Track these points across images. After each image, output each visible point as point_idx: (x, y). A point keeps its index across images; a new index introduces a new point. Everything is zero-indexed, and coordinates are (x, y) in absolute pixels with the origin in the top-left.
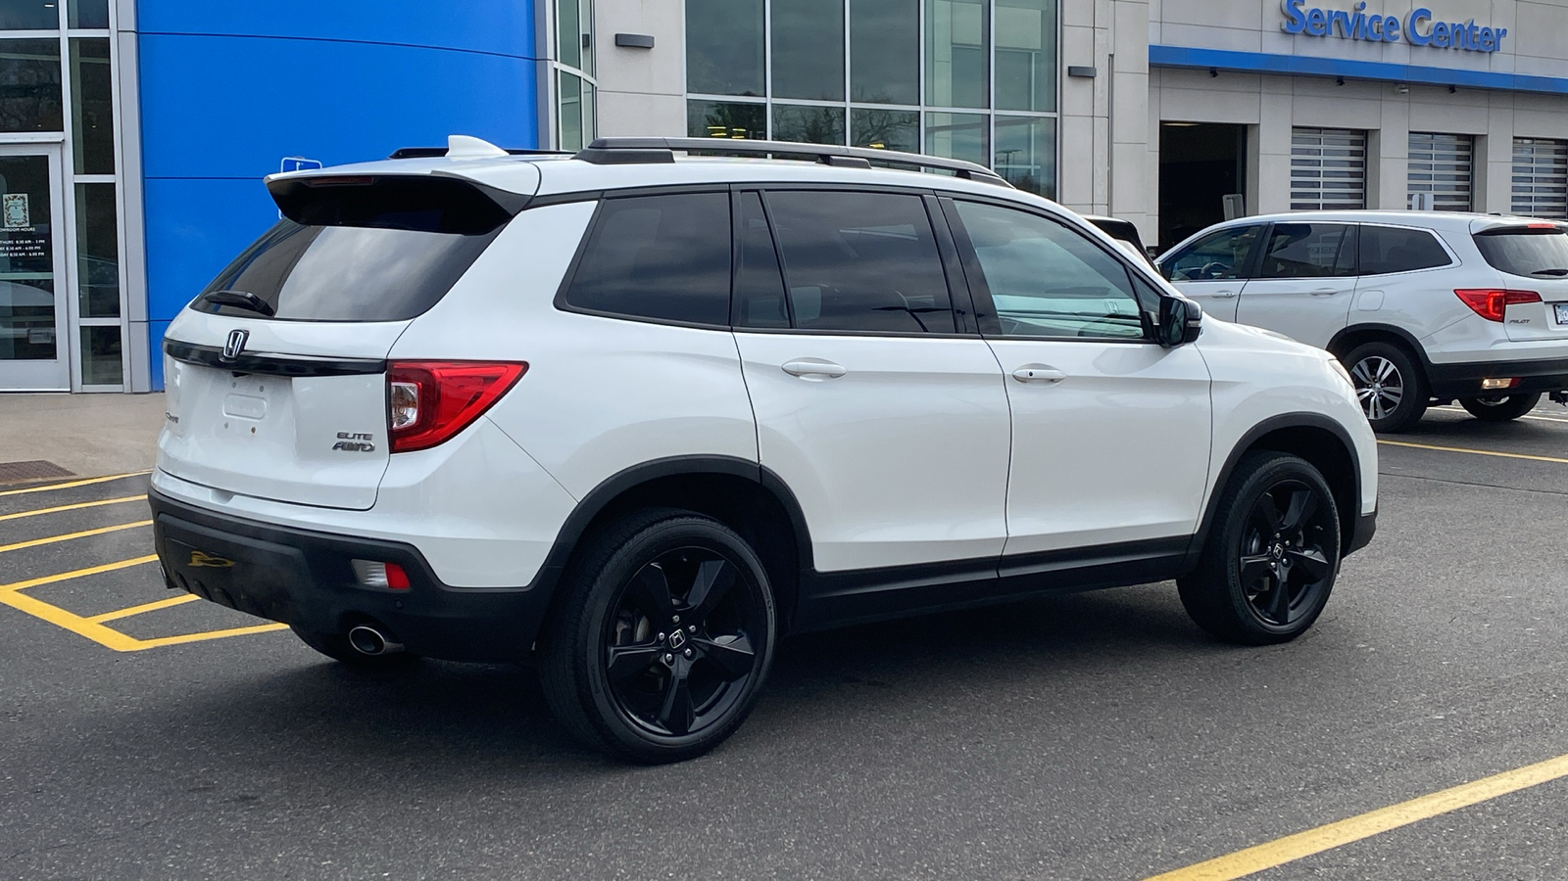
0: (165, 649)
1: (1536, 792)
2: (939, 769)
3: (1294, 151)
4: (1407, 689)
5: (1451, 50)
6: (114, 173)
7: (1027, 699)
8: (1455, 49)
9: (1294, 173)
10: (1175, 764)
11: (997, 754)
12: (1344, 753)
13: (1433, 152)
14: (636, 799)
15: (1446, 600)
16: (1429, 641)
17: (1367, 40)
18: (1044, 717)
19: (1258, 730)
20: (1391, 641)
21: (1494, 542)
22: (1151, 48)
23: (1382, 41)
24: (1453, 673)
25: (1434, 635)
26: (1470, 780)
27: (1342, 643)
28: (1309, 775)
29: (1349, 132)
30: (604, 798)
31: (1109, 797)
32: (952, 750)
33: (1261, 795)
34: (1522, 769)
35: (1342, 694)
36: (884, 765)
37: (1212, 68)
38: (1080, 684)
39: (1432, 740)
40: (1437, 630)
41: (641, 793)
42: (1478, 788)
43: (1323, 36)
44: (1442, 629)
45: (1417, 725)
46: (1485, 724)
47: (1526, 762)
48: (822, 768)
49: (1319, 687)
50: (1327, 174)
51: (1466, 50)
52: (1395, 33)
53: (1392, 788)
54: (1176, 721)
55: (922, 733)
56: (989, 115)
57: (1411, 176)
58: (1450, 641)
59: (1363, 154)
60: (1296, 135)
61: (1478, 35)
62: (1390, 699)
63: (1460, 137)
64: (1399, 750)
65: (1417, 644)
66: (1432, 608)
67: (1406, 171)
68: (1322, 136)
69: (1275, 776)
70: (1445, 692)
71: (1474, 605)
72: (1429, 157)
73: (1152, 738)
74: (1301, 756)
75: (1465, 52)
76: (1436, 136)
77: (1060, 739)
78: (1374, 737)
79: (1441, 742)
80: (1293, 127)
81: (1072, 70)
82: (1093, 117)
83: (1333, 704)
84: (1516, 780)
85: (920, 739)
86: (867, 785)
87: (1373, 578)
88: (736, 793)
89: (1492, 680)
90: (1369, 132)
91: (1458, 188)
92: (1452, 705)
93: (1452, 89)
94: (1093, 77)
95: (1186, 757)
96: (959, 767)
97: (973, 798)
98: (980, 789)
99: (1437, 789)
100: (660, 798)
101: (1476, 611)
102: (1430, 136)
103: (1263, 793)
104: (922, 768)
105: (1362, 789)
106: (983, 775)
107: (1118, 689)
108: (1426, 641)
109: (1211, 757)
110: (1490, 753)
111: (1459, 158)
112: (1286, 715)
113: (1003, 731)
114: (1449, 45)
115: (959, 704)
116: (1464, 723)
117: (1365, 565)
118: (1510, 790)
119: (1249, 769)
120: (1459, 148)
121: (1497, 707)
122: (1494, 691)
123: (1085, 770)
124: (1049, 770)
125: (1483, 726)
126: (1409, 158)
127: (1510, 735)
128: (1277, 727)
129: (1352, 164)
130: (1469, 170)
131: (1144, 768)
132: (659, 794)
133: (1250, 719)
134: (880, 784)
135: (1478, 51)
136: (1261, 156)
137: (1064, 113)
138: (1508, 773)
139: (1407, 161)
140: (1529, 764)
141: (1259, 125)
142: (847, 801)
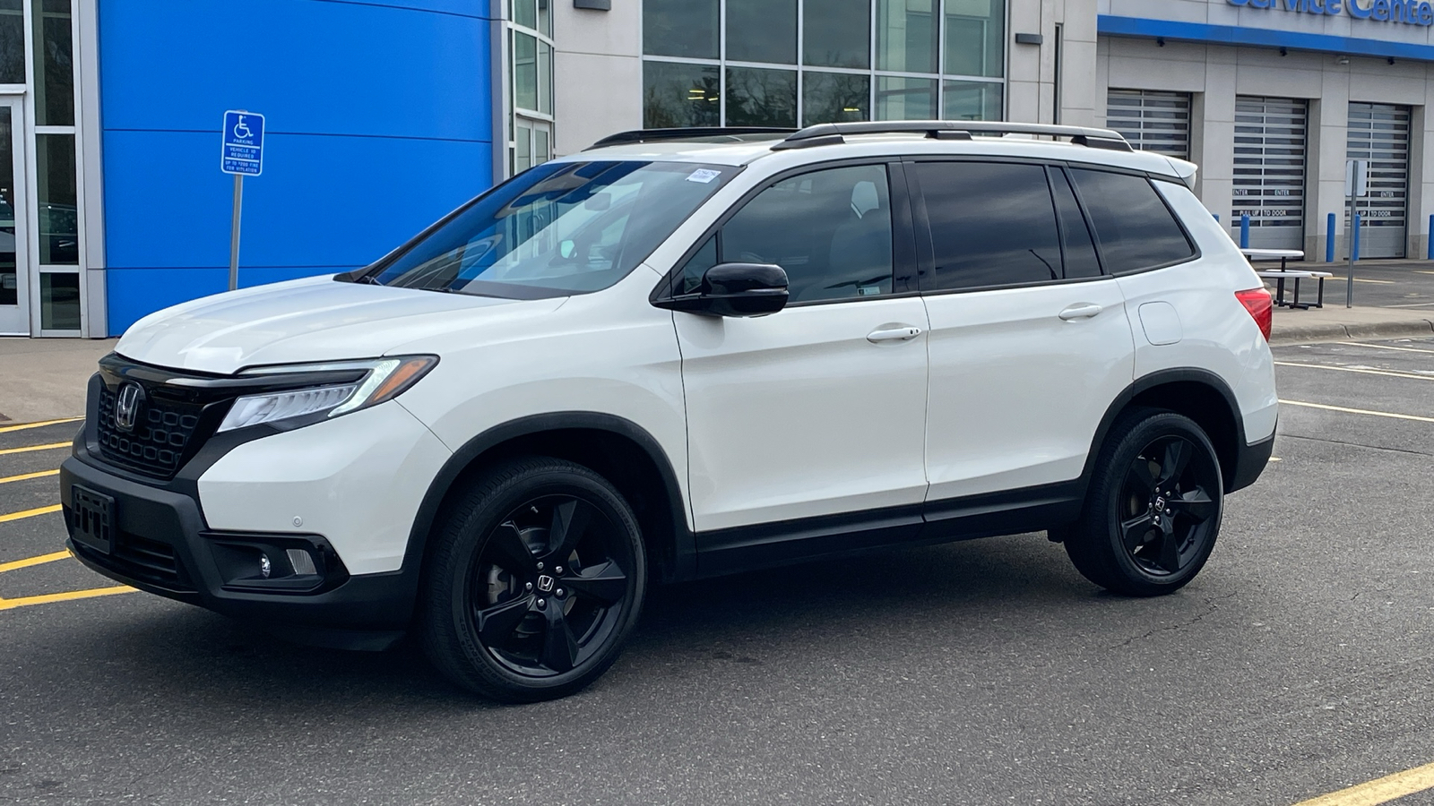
0: (26, 609)
1: (1424, 799)
2: (791, 762)
3: (1237, 118)
4: (1299, 674)
5: (1390, 24)
6: (74, 125)
7: (900, 680)
8: (1395, 23)
9: (1237, 140)
10: (1043, 758)
11: (857, 744)
12: (1224, 749)
13: (1372, 121)
14: (461, 793)
15: (1350, 575)
16: (1328, 620)
17: (1309, 13)
18: (914, 701)
19: (1137, 720)
20: (1288, 620)
21: (1406, 512)
22: (1101, 18)
23: (1325, 14)
24: (1349, 657)
25: (1335, 613)
26: (1355, 783)
27: (1238, 621)
28: (1183, 774)
29: (1291, 101)
30: (427, 791)
31: (967, 797)
32: (810, 738)
33: (1129, 798)
34: (1412, 770)
35: (1231, 679)
36: (734, 756)
37: (1158, 37)
38: (958, 664)
39: (1320, 734)
40: (1338, 607)
41: (468, 786)
42: (1362, 792)
43: (1267, 9)
44: (1343, 606)
45: (1305, 716)
46: (1377, 716)
47: (1417, 761)
48: (667, 759)
49: (1207, 671)
50: (1269, 141)
51: (1405, 23)
52: (1337, 6)
53: (1271, 792)
54: (1053, 708)
55: (782, 719)
56: (938, 80)
57: (1349, 144)
58: (1349, 620)
59: (1305, 122)
60: (1239, 103)
61: (1416, 10)
62: (1280, 686)
63: (1398, 107)
64: (1283, 745)
65: (1315, 623)
66: (1336, 584)
67: (1345, 139)
68: (1265, 104)
69: (1148, 775)
70: (1339, 678)
71: (1378, 580)
72: (1368, 125)
73: (1024, 728)
74: (1179, 752)
75: (1404, 26)
76: (1374, 106)
77: (927, 728)
78: (1257, 730)
79: (1328, 737)
80: (1237, 96)
81: (1019, 37)
82: (1039, 82)
83: (1219, 691)
84: (1404, 783)
85: (778, 724)
86: (711, 780)
87: (1279, 548)
88: (569, 787)
89: (1390, 666)
90: (1311, 102)
91: (1395, 156)
92: (1344, 694)
93: (1391, 61)
94: (1039, 45)
95: (1056, 751)
96: (813, 759)
97: (820, 797)
98: (830, 786)
99: (1319, 793)
100: (486, 792)
101: (1380, 587)
102: (1369, 106)
103: (1131, 795)
104: (774, 760)
105: (1238, 791)
106: (836, 770)
107: (998, 670)
108: (1325, 620)
109: (1082, 751)
110: (1379, 751)
111: (1396, 127)
112: (1168, 703)
113: (868, 718)
114: (1388, 19)
115: (828, 684)
116: (1356, 715)
117: (1273, 534)
118: (1396, 795)
119: (1121, 767)
120: (1397, 117)
121: (1392, 696)
122: (1391, 679)
123: (946, 765)
124: (909, 764)
125: (1375, 719)
126: (1348, 127)
127: (1402, 729)
128: (1157, 717)
129: (1294, 131)
130: (1406, 139)
131: (1009, 763)
132: (486, 788)
133: (1130, 707)
134: (725, 779)
135: (1416, 25)
136: (1205, 123)
137: (1011, 79)
138: (1397, 775)
139: (1346, 130)
140: (1420, 764)
141: (1203, 93)
142: (685, 798)
